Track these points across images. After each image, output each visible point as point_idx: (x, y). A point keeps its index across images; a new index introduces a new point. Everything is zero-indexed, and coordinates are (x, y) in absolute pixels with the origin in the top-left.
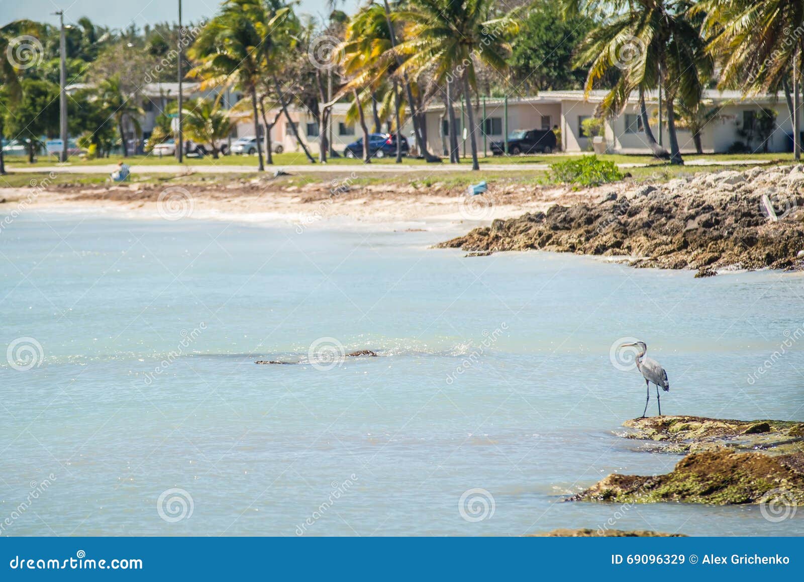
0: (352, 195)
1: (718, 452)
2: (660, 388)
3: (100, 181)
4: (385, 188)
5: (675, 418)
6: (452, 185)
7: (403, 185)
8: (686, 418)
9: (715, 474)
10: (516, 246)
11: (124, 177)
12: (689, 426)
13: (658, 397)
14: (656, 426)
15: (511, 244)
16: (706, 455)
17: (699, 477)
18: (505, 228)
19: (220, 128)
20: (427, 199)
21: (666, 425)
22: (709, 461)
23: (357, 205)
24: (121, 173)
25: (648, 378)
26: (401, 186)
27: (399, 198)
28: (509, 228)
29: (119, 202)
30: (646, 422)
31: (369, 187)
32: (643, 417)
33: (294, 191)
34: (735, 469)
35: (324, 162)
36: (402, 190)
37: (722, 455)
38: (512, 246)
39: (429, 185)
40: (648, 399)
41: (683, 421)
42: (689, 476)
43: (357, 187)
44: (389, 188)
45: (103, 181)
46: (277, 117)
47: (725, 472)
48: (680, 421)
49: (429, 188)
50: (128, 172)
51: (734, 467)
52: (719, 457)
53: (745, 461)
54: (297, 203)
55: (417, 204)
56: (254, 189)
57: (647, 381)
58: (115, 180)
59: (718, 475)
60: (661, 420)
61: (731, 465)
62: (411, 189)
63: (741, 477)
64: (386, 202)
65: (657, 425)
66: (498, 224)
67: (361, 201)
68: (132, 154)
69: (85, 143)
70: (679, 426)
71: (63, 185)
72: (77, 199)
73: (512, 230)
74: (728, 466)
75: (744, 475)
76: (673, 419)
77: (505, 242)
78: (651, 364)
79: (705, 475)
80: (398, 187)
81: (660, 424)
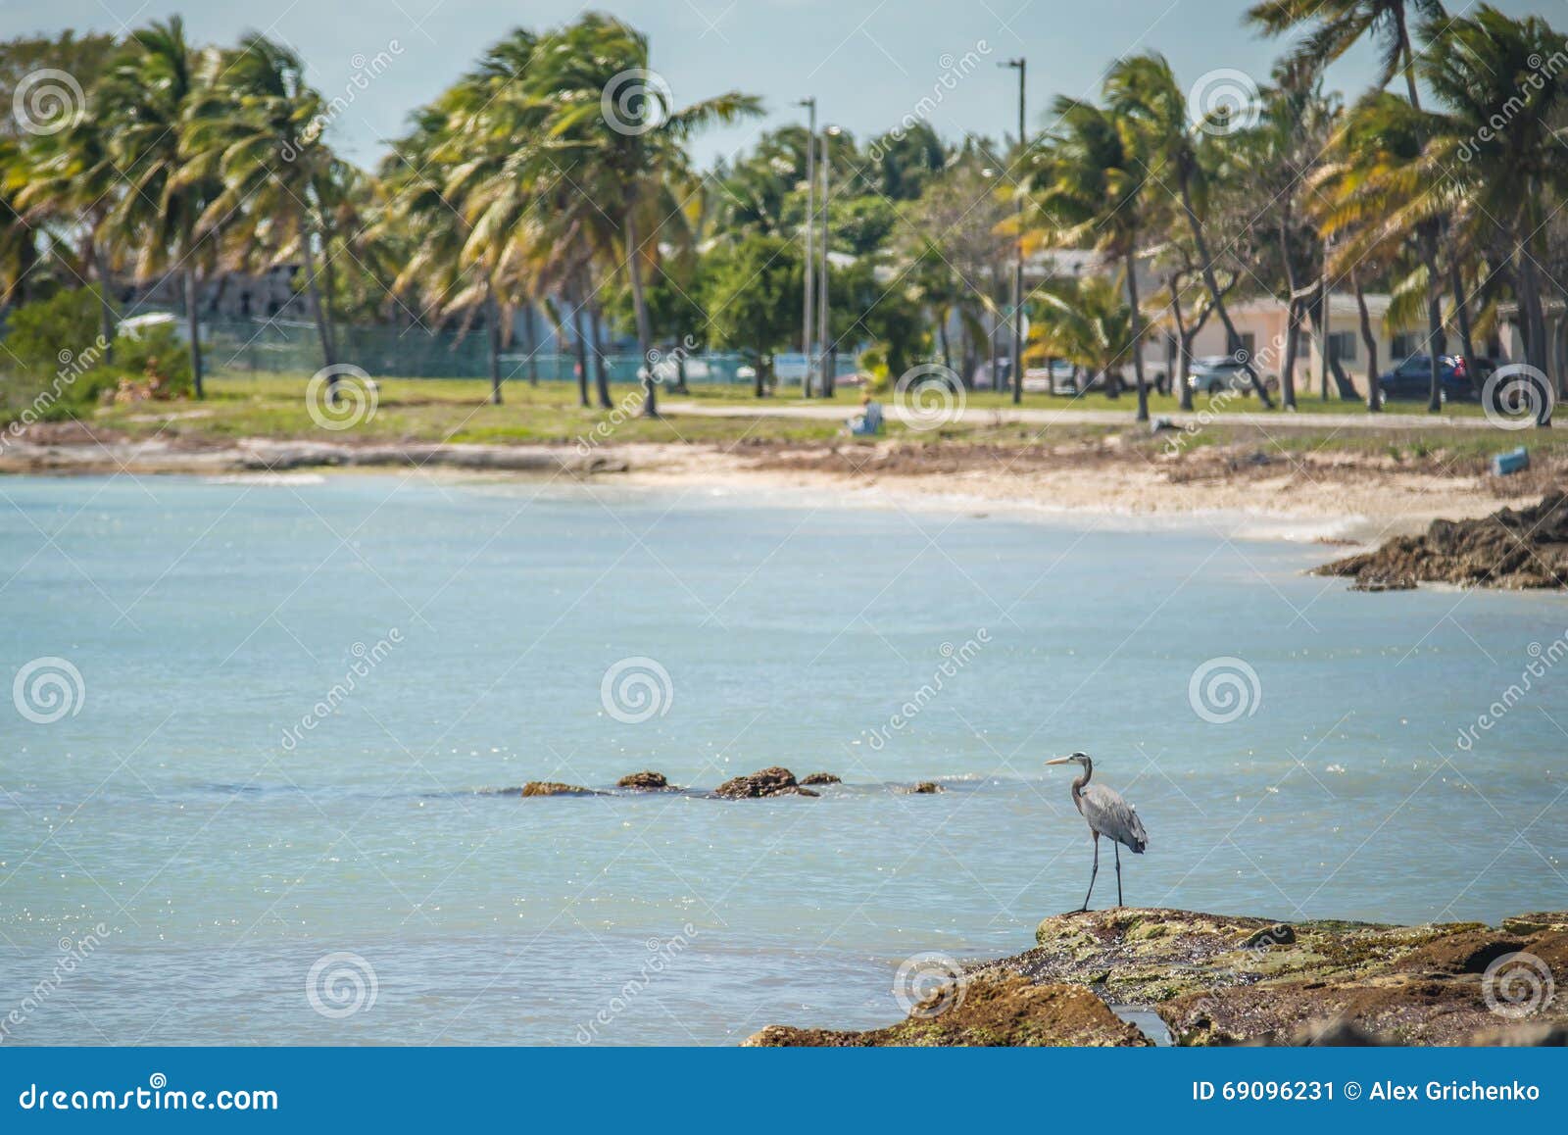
0: (1273, 469)
1: (1002, 982)
2: (1124, 849)
3: (825, 434)
4: (1338, 458)
5: (1141, 913)
6: (1465, 455)
7: (1376, 451)
8: (1162, 914)
9: (979, 1029)
10: (1453, 573)
11: (874, 427)
12: (1164, 929)
13: (1118, 869)
14: (1102, 930)
15: (1444, 568)
16: (976, 988)
17: (944, 1034)
18: (1452, 536)
19: (1122, 338)
20: (1405, 481)
21: (1122, 926)
22: (978, 1001)
23: (1268, 491)
24: (867, 420)
25: (1098, 828)
26: (1372, 454)
27: (1351, 477)
28: (1462, 537)
29: (835, 476)
30: (1085, 921)
31: (1310, 456)
32: (1084, 910)
33: (1169, 462)
34: (1022, 1018)
35: (1290, 408)
36: (1372, 461)
37: (1006, 988)
38: (1447, 572)
39: (1423, 454)
40: (1095, 871)
41: (1157, 919)
42: (925, 1033)
43: (1287, 455)
44: (1349, 459)
45: (831, 434)
46: (1205, 316)
47: (1000, 1024)
48: (1149, 919)
49: (1421, 461)
50: (881, 419)
51: (1021, 1014)
52: (1000, 993)
53: (1045, 1001)
54: (1159, 484)
55: (1384, 490)
56: (1104, 456)
57: (1096, 835)
58: (855, 433)
59: (985, 1030)
60: (1112, 917)
61: (1015, 1010)
62: (1388, 461)
63: (1029, 1035)
64: (1328, 487)
65: (1105, 927)
66: (1442, 529)
67: (1279, 483)
68: (983, 387)
69: (871, 362)
70: (1146, 928)
71: (751, 440)
72: (759, 468)
73: (1466, 541)
74: (1009, 1011)
75: (1034, 1033)
76: (1136, 915)
77: (1431, 565)
78: (1105, 799)
79: (957, 1030)
80: (1365, 456)
81: (1109, 926)
